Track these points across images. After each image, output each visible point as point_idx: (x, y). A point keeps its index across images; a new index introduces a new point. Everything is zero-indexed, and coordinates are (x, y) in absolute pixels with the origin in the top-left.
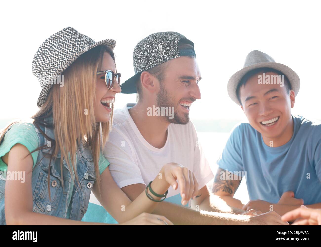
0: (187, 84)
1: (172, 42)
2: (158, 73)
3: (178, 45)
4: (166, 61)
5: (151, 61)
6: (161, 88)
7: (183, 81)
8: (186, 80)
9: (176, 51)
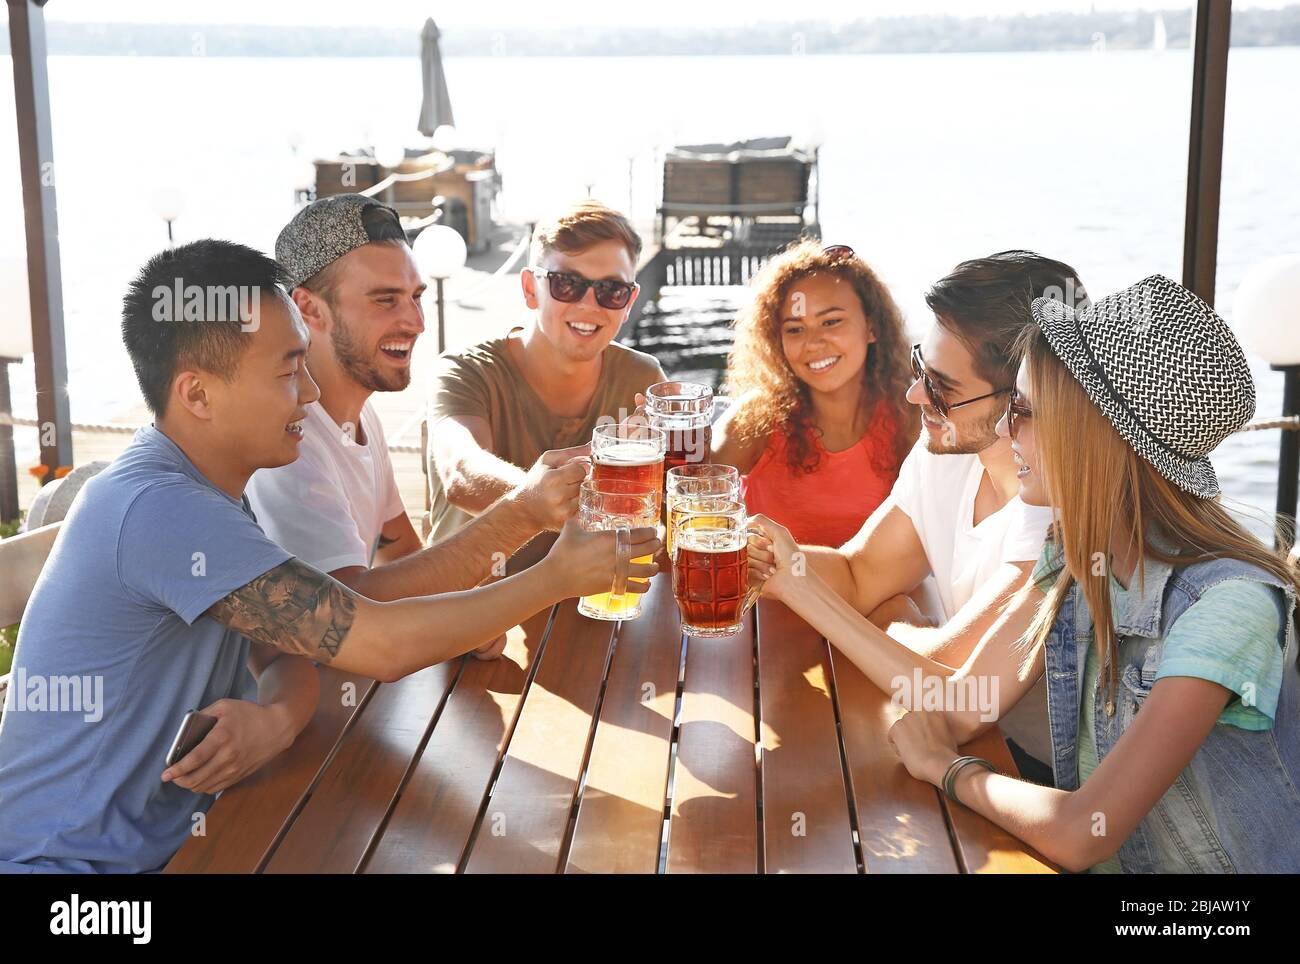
0: (388, 305)
1: (348, 213)
2: (325, 289)
3: (362, 219)
4: (341, 256)
5: (311, 261)
6: (335, 321)
7: (379, 301)
8: (388, 296)
9: (359, 232)
